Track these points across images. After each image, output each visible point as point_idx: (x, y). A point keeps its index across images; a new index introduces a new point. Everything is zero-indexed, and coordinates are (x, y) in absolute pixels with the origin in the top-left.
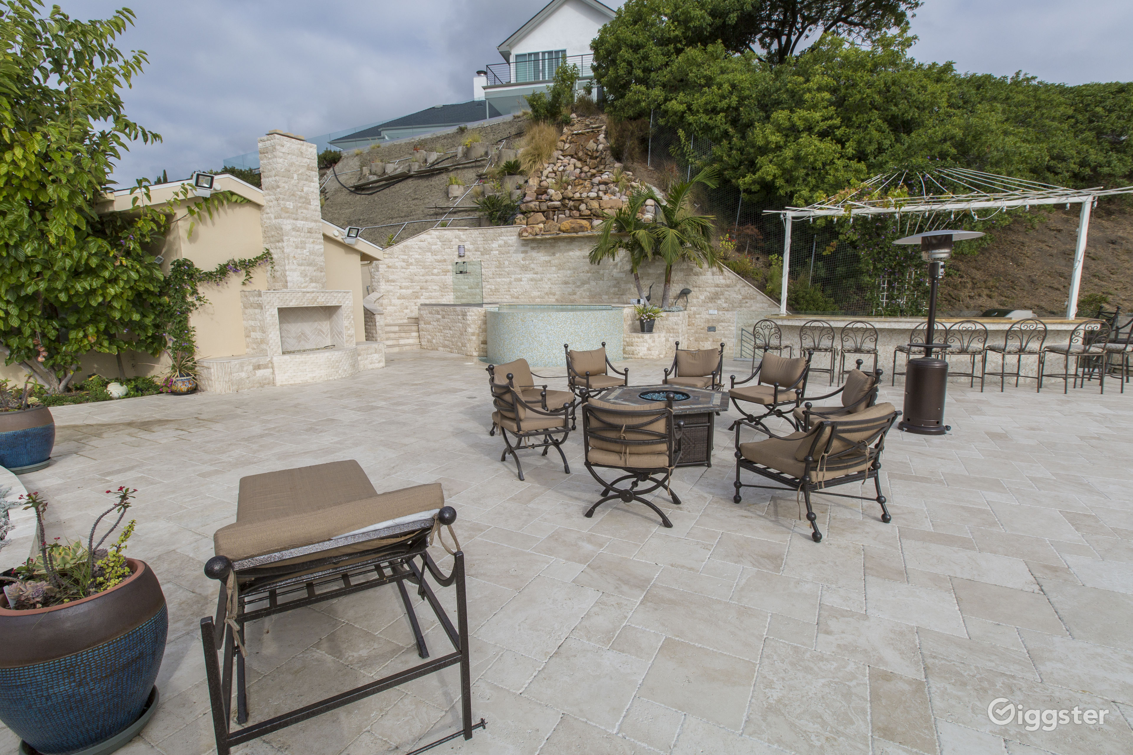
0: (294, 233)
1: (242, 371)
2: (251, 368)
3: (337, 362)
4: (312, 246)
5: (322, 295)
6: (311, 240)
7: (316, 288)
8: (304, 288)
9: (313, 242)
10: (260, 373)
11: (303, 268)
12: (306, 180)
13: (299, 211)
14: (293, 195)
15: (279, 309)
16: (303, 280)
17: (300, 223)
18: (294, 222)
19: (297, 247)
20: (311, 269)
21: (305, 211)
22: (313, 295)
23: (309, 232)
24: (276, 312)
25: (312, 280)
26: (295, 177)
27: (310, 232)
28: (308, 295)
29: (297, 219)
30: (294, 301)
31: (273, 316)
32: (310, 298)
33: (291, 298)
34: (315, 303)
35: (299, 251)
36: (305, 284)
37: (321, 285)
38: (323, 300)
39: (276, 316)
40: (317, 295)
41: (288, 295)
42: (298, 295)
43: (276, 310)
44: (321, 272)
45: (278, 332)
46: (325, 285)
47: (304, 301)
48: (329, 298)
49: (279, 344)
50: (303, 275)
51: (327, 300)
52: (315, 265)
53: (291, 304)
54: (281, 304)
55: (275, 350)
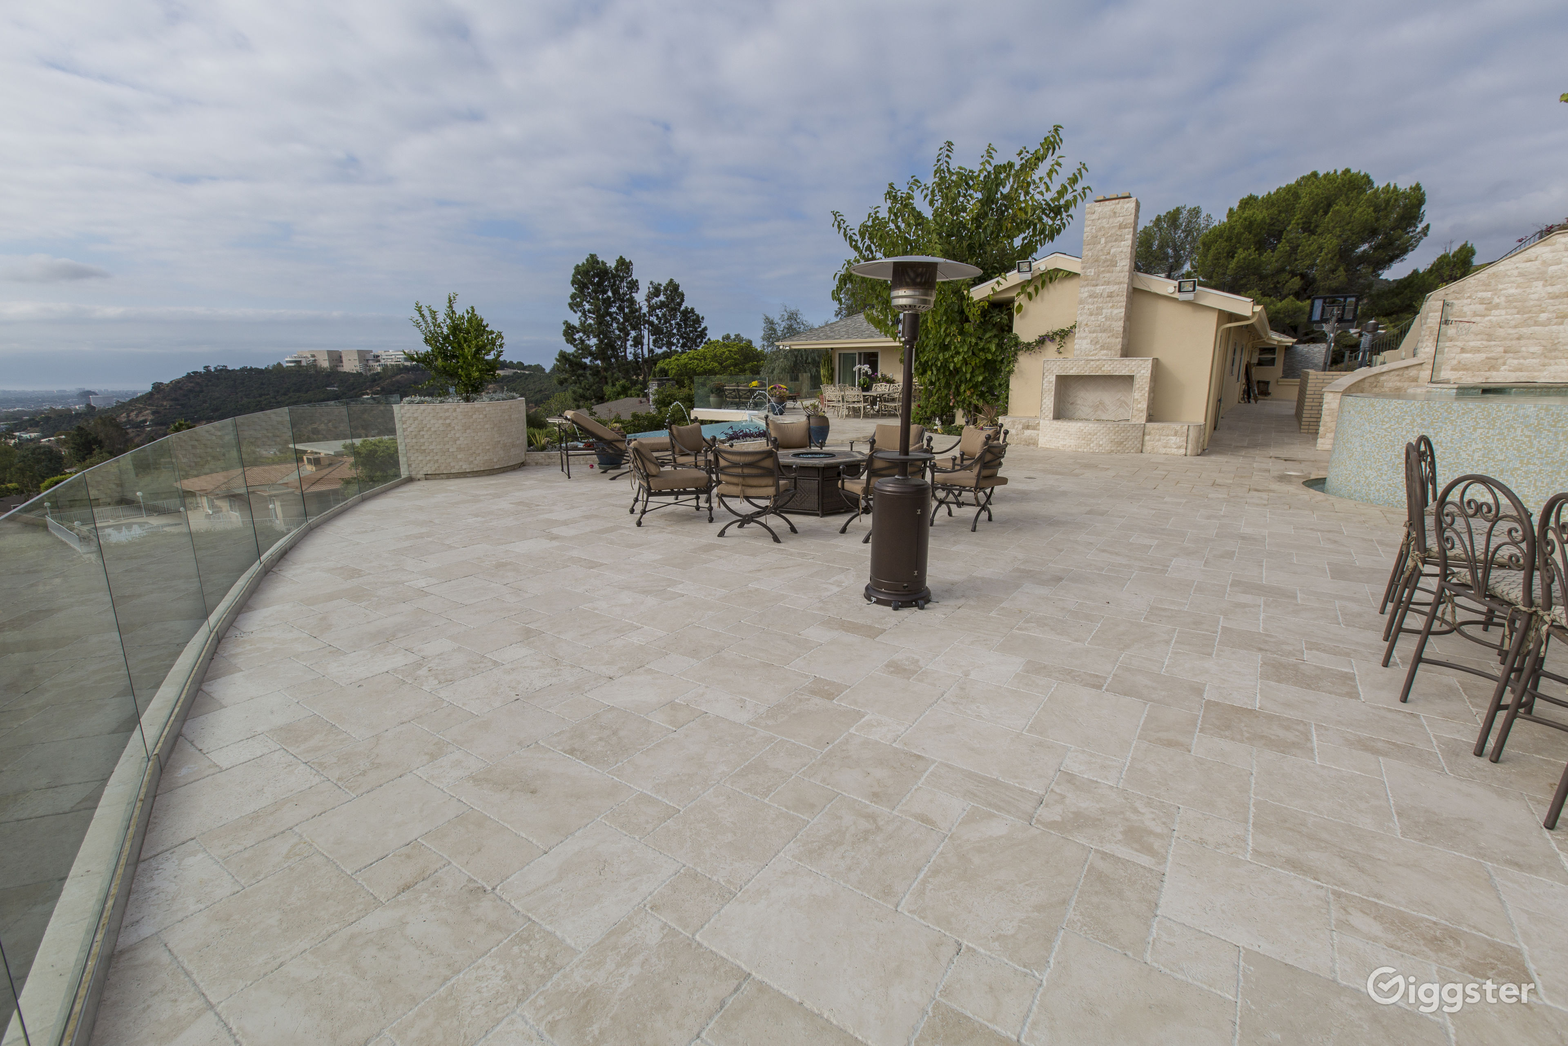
0: (1090, 300)
1: (1013, 428)
2: (1020, 427)
3: (1090, 434)
4: (1109, 311)
5: (1110, 363)
6: (1111, 305)
7: (1107, 355)
8: (1092, 355)
9: (1112, 307)
10: (1028, 433)
11: (1095, 335)
12: (1116, 241)
13: (1101, 276)
14: (1096, 261)
15: (1057, 376)
16: (1093, 348)
17: (1099, 289)
18: (1093, 288)
19: (1091, 314)
20: (1104, 335)
21: (1107, 275)
22: (1098, 363)
23: (1108, 297)
24: (1053, 379)
25: (1103, 348)
26: (1103, 240)
27: (1110, 295)
28: (1092, 363)
29: (1097, 285)
30: (1075, 368)
31: (1051, 382)
32: (1095, 366)
33: (1072, 366)
34: (1100, 371)
35: (1093, 318)
36: (1095, 352)
37: (1113, 352)
38: (1109, 369)
39: (1054, 382)
40: (1104, 363)
41: (1069, 363)
42: (1080, 363)
43: (1054, 377)
44: (1117, 338)
45: (1053, 398)
46: (1119, 353)
47: (1086, 369)
48: (1118, 366)
49: (1052, 409)
50: (1093, 343)
51: (1115, 369)
52: (1110, 331)
53: (1071, 371)
54: (1060, 371)
55: (1046, 414)
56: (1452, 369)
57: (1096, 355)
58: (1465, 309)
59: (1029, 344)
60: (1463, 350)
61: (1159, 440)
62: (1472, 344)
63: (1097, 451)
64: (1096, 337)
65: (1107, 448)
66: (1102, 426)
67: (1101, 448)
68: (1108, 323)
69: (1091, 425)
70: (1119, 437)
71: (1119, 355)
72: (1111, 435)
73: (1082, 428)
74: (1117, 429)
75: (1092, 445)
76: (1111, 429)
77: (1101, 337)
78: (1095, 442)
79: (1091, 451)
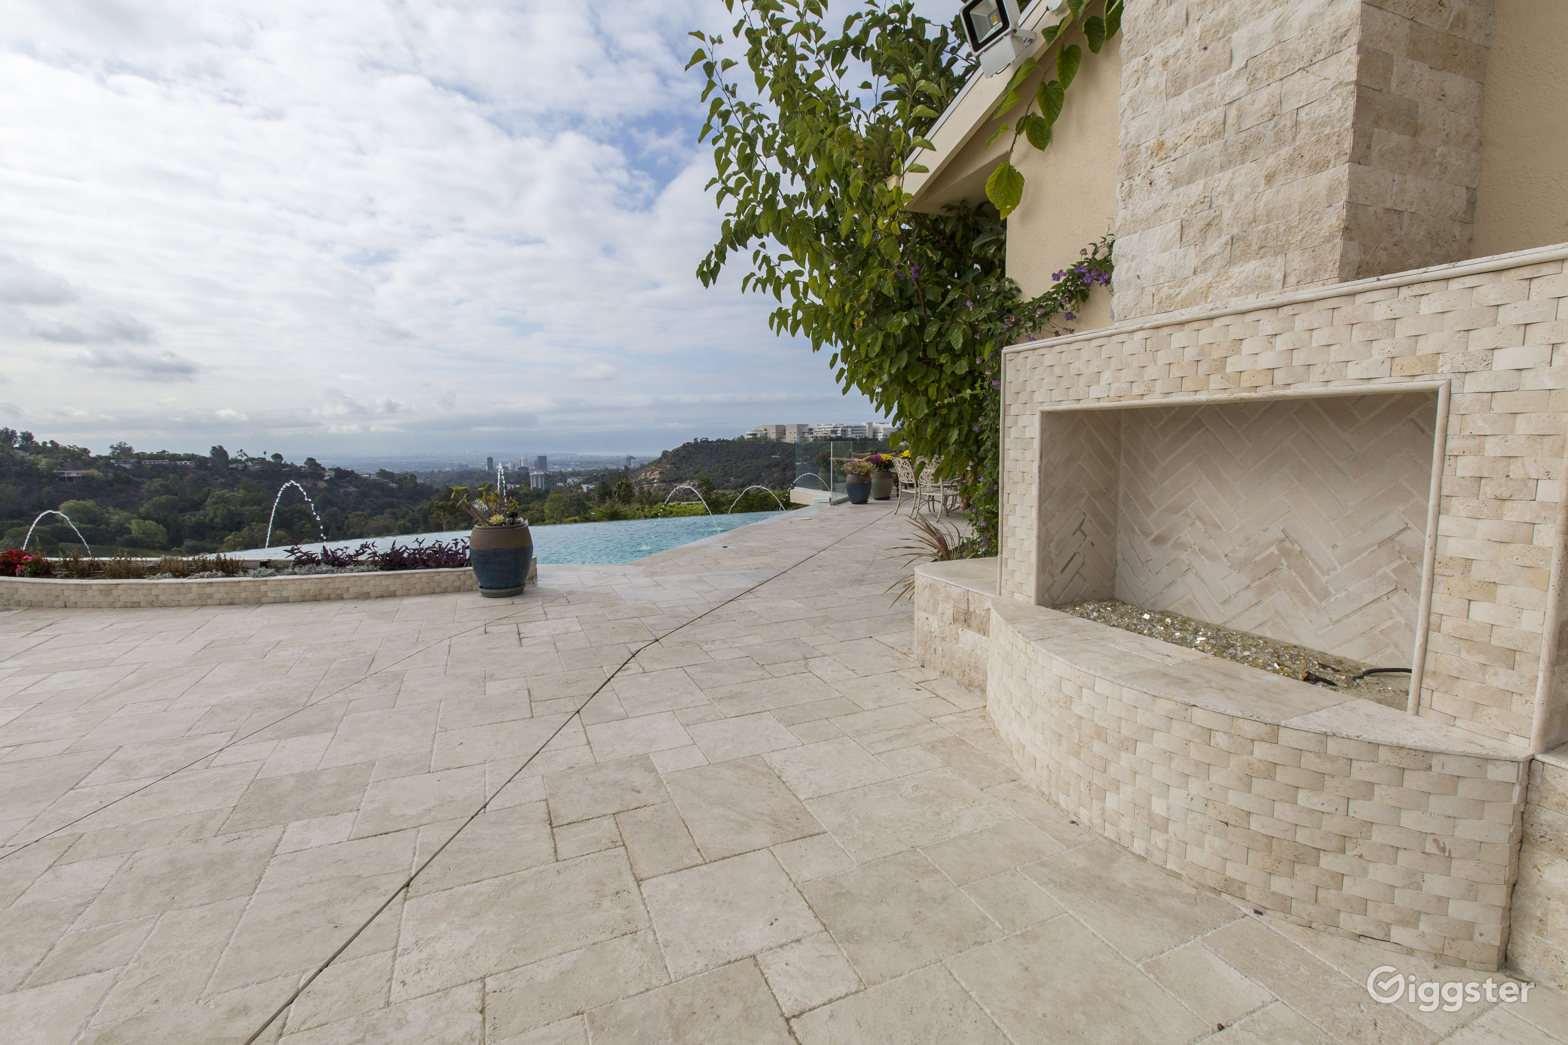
2: (951, 610)
4: (1270, 20)
7: (1259, 285)
8: (1186, 303)
10: (968, 637)
11: (1195, 190)
15: (1046, 415)
20: (1246, 173)
22: (1206, 335)
24: (1034, 429)
25: (1239, 248)
28: (1179, 338)
32: (1191, 353)
33: (1093, 368)
34: (1216, 381)
35: (1184, 103)
36: (1200, 281)
37: (1297, 261)
38: (1266, 360)
39: (1036, 444)
40: (1236, 331)
41: (1085, 354)
42: (1128, 348)
43: (1037, 419)
44: (1317, 167)
45: (1034, 513)
46: (1333, 255)
47: (1151, 372)
48: (1319, 338)
49: (1033, 558)
50: (1192, 233)
51: (1299, 358)
52: (1279, 141)
53: (1095, 392)
54: (1056, 395)
55: (1018, 577)
57: (1205, 294)
59: (1036, 305)
63: (1138, 847)
64: (1206, 200)
65: (1197, 856)
66: (1163, 706)
67: (1158, 839)
68: (1263, 96)
69: (1102, 687)
70: (1285, 812)
71: (1333, 269)
72: (1217, 777)
73: (1068, 689)
74: (1261, 751)
75: (1112, 801)
76: (1220, 739)
77: (1230, 192)
78: (1127, 790)
79: (1110, 832)
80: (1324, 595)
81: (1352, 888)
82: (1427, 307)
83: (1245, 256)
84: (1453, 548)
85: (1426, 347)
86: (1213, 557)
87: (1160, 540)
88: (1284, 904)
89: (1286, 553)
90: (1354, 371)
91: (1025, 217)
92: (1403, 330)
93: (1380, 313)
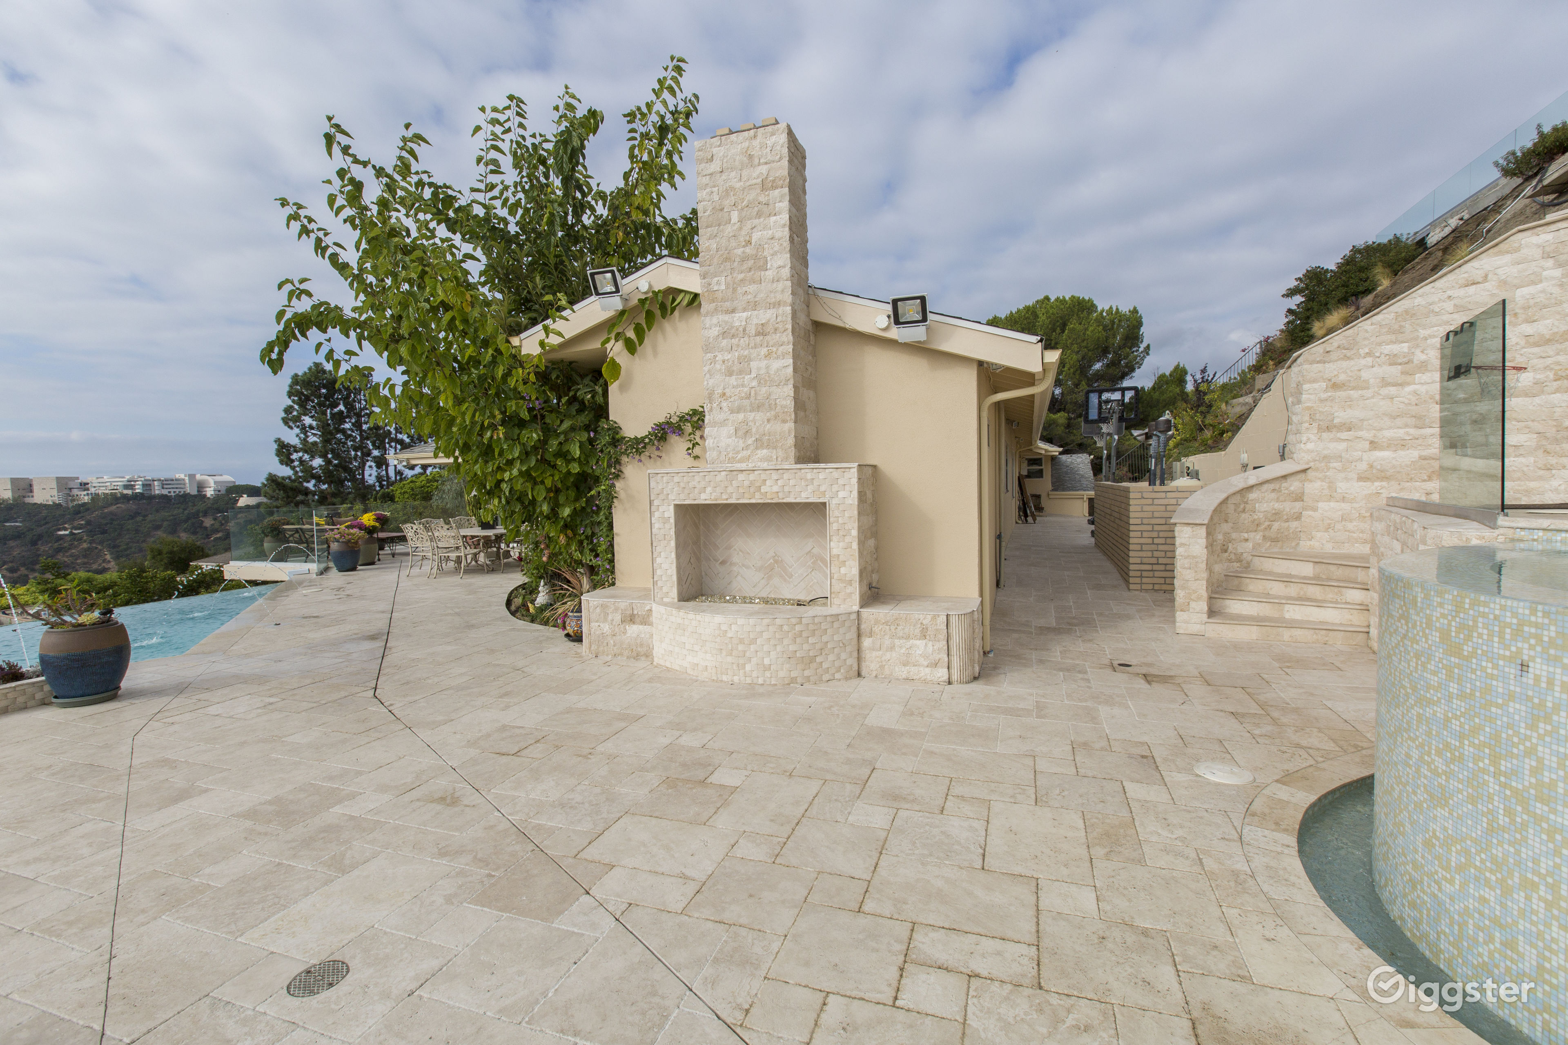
0: (724, 343)
1: (605, 620)
2: (618, 617)
3: (741, 641)
4: (763, 364)
5: (775, 476)
6: (764, 351)
7: (768, 459)
8: (741, 461)
9: (768, 356)
10: (634, 630)
11: (741, 416)
12: (759, 215)
13: (740, 290)
14: (727, 259)
15: (676, 506)
16: (741, 444)
17: (738, 320)
18: (726, 317)
19: (730, 373)
20: (759, 416)
21: (752, 288)
22: (752, 477)
23: (758, 334)
24: (670, 513)
25: (759, 443)
26: (735, 216)
27: (762, 332)
28: (741, 477)
29: (733, 311)
30: (709, 490)
31: (666, 521)
32: (746, 483)
33: (703, 484)
34: (757, 495)
35: (733, 380)
36: (745, 453)
37: (781, 453)
38: (775, 489)
39: (672, 520)
40: (763, 477)
41: (697, 478)
42: (718, 478)
43: (672, 508)
44: (784, 421)
45: (673, 555)
46: (792, 452)
47: (730, 490)
48: (792, 482)
49: (675, 578)
50: (740, 433)
51: (786, 489)
52: (770, 408)
53: (703, 496)
54: (682, 496)
55: (665, 589)
56: (1361, 479)
57: (748, 458)
58: (1365, 375)
59: (637, 441)
60: (1374, 445)
61: (892, 648)
62: (1389, 434)
63: (760, 681)
64: (745, 422)
65: (781, 674)
66: (766, 622)
67: (768, 674)
68: (764, 390)
69: (741, 621)
70: (806, 647)
71: (792, 460)
72: (786, 642)
73: (724, 628)
74: (798, 628)
75: (748, 667)
76: (786, 628)
77: (754, 421)
78: (754, 661)
79: (749, 681)
80: (791, 576)
81: (825, 666)
82: (821, 476)
83: (762, 447)
84: (835, 552)
85: (822, 489)
86: (748, 567)
87: (723, 563)
88: (808, 679)
89: (776, 562)
90: (804, 495)
91: (623, 388)
92: (816, 483)
93: (809, 476)
